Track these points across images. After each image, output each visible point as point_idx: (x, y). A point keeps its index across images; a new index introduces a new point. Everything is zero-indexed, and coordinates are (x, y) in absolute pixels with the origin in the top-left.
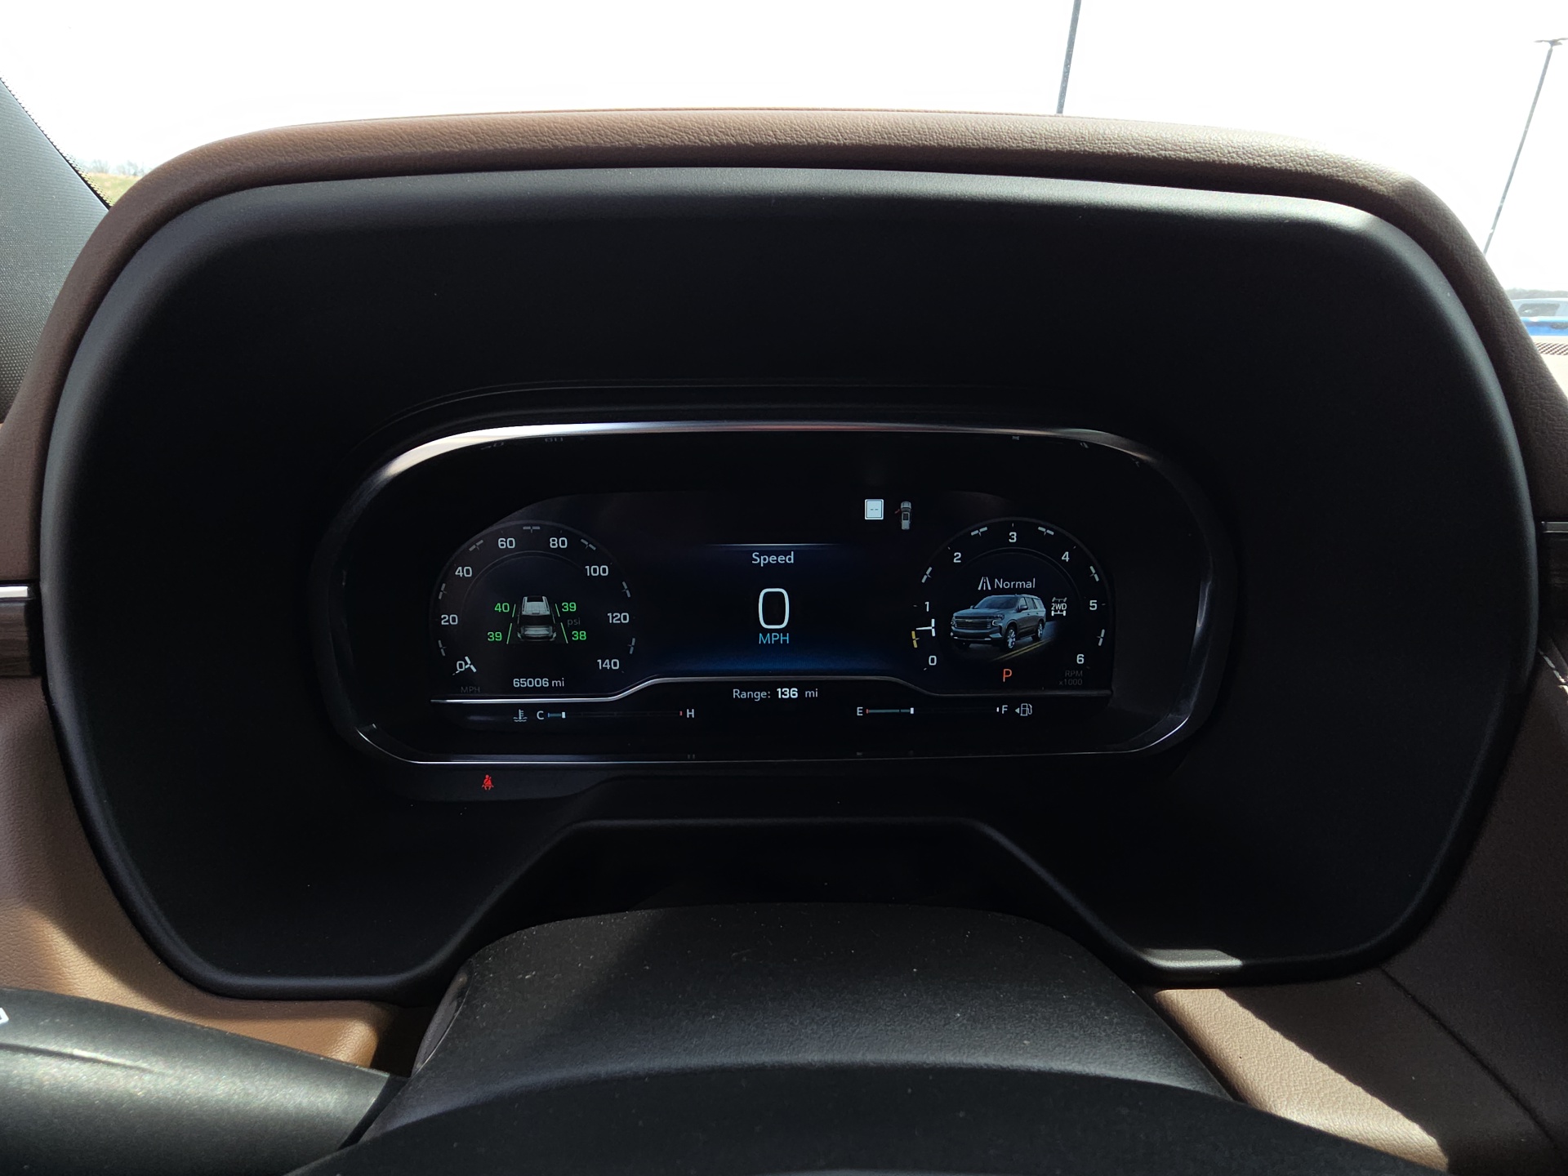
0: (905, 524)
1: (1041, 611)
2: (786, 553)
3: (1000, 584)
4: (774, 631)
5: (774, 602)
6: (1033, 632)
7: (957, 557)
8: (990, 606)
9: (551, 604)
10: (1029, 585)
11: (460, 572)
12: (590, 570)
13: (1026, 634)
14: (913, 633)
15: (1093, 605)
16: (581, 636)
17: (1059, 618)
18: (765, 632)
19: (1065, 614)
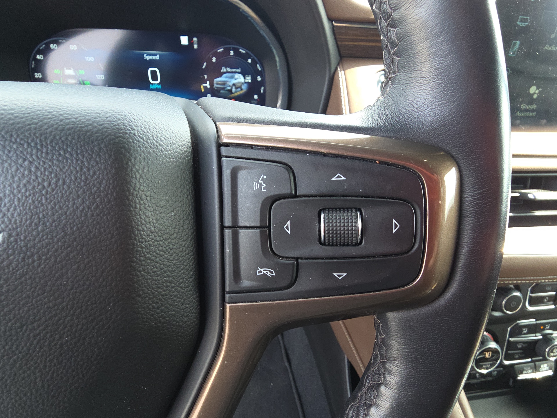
0: (196, 46)
1: (243, 80)
2: (156, 55)
3: (229, 70)
4: (155, 83)
5: (154, 73)
6: (240, 87)
7: (214, 60)
8: (226, 77)
9: (74, 70)
10: (239, 70)
12: (87, 58)
13: (238, 88)
14: (201, 86)
15: (259, 78)
17: (248, 82)
18: (152, 84)
19: (250, 81)
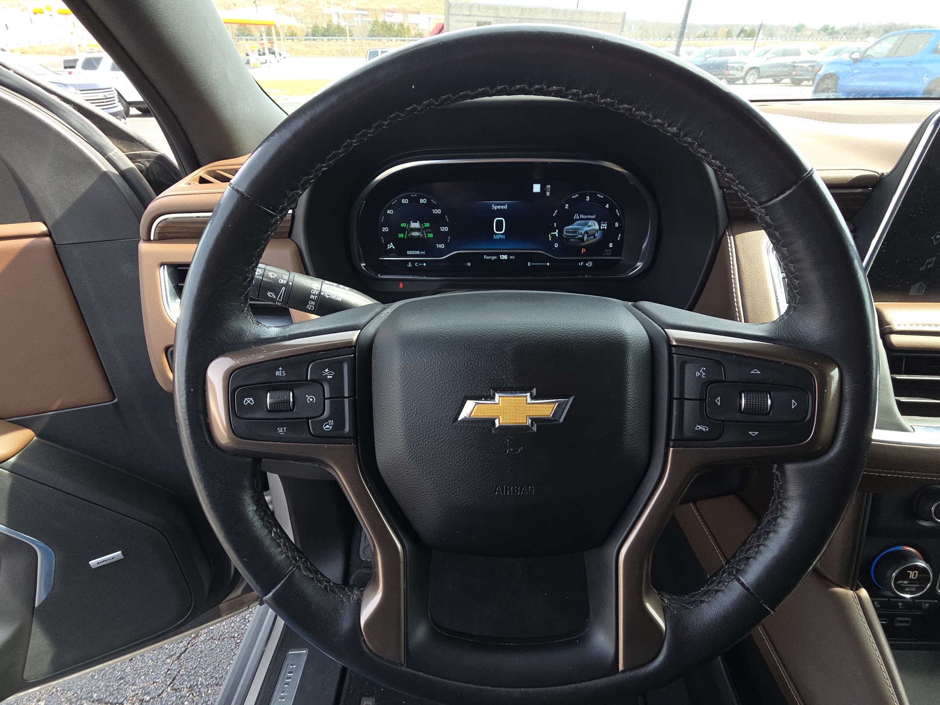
0: (548, 194)
1: (597, 227)
2: (504, 205)
3: (582, 216)
4: (499, 234)
5: (499, 224)
6: (594, 235)
7: (567, 206)
8: (578, 225)
9: (420, 223)
10: (593, 217)
11: (389, 212)
12: (434, 211)
13: (591, 236)
14: (550, 235)
15: (617, 225)
16: (431, 235)
17: (603, 229)
18: (496, 234)
19: (606, 228)
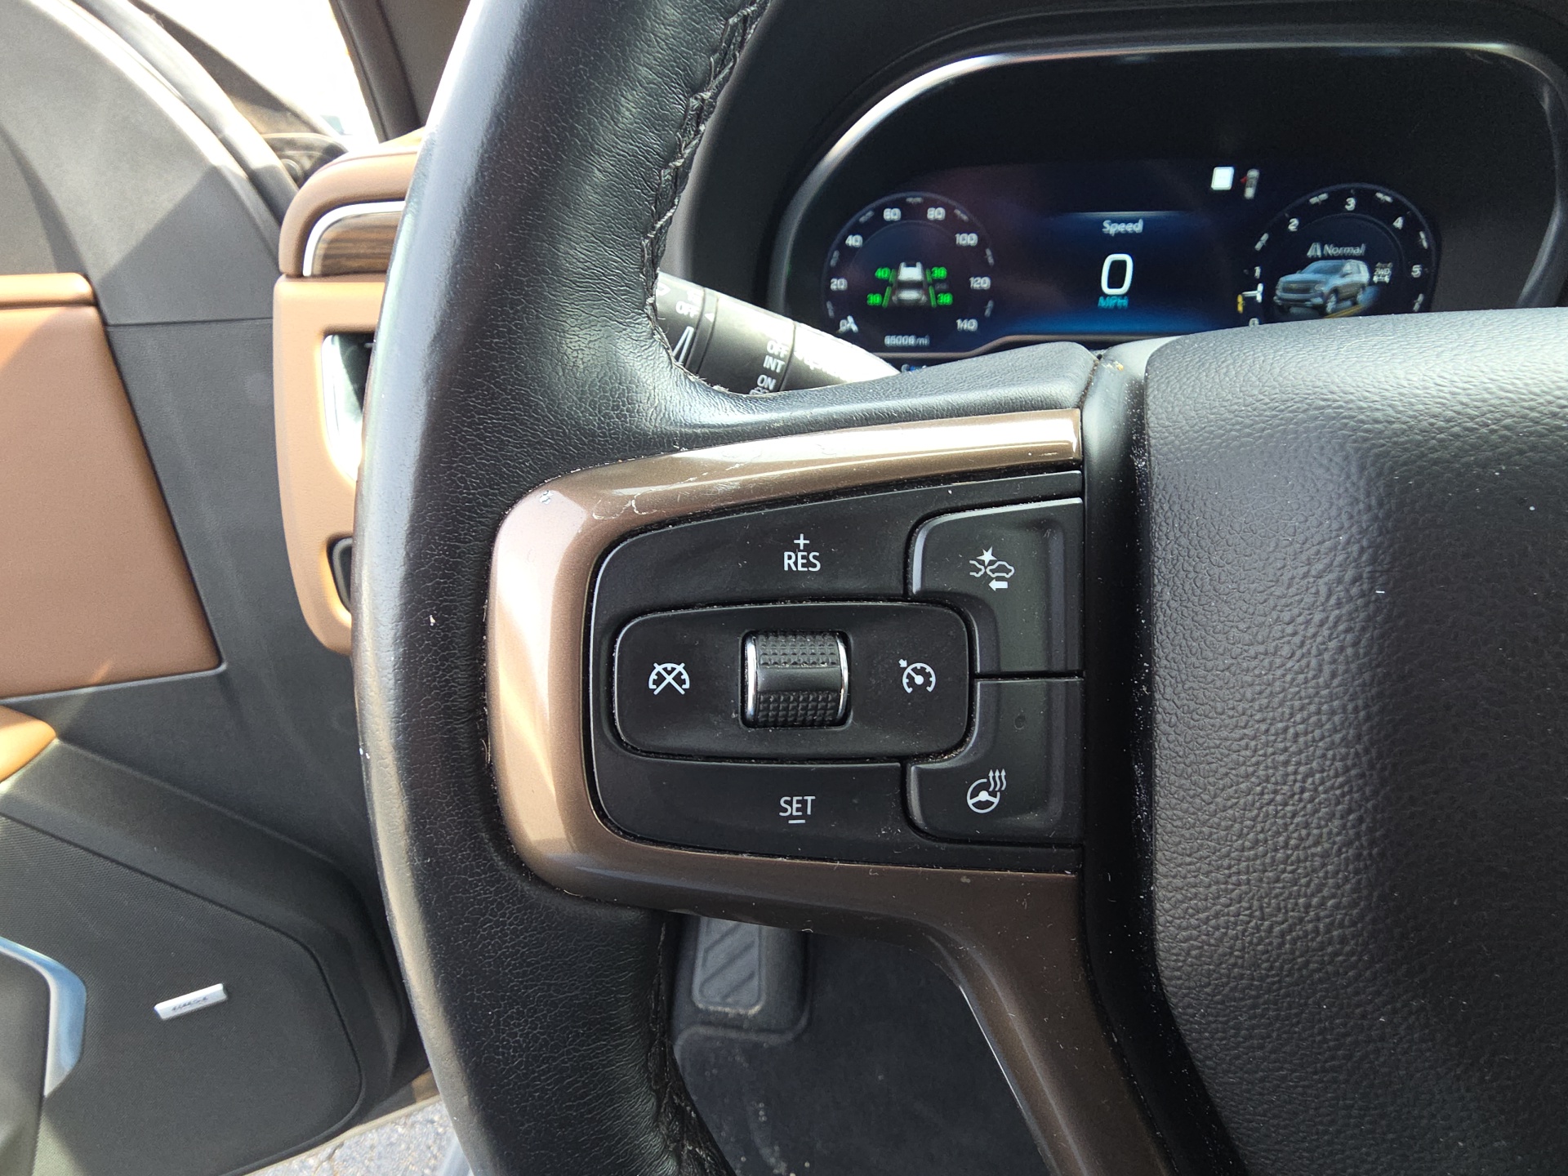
0: (1250, 193)
1: (1364, 276)
2: (1135, 221)
3: (1330, 250)
4: (1113, 294)
5: (1118, 270)
6: (1353, 297)
7: (1293, 225)
8: (1317, 271)
9: (924, 269)
10: (1359, 251)
11: (851, 241)
12: (960, 238)
13: (1345, 299)
14: (1240, 299)
15: (1417, 271)
16: (946, 299)
17: (1381, 284)
18: (1106, 296)
19: (1387, 279)
